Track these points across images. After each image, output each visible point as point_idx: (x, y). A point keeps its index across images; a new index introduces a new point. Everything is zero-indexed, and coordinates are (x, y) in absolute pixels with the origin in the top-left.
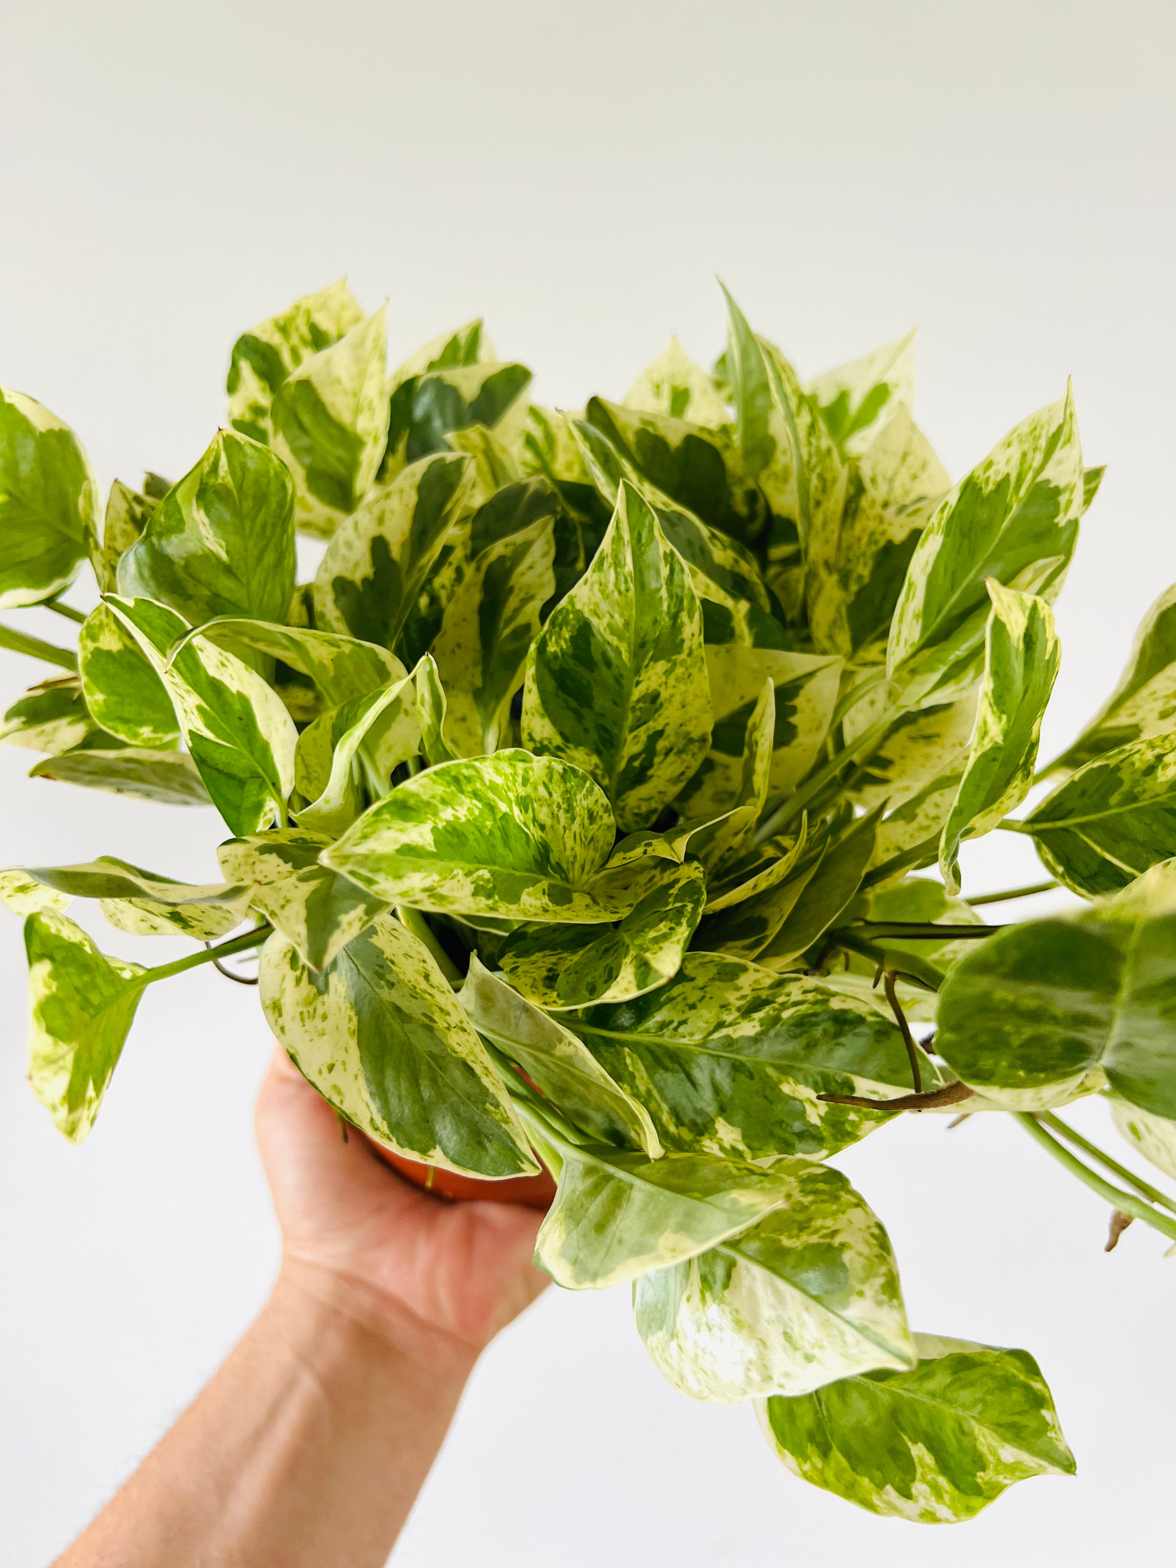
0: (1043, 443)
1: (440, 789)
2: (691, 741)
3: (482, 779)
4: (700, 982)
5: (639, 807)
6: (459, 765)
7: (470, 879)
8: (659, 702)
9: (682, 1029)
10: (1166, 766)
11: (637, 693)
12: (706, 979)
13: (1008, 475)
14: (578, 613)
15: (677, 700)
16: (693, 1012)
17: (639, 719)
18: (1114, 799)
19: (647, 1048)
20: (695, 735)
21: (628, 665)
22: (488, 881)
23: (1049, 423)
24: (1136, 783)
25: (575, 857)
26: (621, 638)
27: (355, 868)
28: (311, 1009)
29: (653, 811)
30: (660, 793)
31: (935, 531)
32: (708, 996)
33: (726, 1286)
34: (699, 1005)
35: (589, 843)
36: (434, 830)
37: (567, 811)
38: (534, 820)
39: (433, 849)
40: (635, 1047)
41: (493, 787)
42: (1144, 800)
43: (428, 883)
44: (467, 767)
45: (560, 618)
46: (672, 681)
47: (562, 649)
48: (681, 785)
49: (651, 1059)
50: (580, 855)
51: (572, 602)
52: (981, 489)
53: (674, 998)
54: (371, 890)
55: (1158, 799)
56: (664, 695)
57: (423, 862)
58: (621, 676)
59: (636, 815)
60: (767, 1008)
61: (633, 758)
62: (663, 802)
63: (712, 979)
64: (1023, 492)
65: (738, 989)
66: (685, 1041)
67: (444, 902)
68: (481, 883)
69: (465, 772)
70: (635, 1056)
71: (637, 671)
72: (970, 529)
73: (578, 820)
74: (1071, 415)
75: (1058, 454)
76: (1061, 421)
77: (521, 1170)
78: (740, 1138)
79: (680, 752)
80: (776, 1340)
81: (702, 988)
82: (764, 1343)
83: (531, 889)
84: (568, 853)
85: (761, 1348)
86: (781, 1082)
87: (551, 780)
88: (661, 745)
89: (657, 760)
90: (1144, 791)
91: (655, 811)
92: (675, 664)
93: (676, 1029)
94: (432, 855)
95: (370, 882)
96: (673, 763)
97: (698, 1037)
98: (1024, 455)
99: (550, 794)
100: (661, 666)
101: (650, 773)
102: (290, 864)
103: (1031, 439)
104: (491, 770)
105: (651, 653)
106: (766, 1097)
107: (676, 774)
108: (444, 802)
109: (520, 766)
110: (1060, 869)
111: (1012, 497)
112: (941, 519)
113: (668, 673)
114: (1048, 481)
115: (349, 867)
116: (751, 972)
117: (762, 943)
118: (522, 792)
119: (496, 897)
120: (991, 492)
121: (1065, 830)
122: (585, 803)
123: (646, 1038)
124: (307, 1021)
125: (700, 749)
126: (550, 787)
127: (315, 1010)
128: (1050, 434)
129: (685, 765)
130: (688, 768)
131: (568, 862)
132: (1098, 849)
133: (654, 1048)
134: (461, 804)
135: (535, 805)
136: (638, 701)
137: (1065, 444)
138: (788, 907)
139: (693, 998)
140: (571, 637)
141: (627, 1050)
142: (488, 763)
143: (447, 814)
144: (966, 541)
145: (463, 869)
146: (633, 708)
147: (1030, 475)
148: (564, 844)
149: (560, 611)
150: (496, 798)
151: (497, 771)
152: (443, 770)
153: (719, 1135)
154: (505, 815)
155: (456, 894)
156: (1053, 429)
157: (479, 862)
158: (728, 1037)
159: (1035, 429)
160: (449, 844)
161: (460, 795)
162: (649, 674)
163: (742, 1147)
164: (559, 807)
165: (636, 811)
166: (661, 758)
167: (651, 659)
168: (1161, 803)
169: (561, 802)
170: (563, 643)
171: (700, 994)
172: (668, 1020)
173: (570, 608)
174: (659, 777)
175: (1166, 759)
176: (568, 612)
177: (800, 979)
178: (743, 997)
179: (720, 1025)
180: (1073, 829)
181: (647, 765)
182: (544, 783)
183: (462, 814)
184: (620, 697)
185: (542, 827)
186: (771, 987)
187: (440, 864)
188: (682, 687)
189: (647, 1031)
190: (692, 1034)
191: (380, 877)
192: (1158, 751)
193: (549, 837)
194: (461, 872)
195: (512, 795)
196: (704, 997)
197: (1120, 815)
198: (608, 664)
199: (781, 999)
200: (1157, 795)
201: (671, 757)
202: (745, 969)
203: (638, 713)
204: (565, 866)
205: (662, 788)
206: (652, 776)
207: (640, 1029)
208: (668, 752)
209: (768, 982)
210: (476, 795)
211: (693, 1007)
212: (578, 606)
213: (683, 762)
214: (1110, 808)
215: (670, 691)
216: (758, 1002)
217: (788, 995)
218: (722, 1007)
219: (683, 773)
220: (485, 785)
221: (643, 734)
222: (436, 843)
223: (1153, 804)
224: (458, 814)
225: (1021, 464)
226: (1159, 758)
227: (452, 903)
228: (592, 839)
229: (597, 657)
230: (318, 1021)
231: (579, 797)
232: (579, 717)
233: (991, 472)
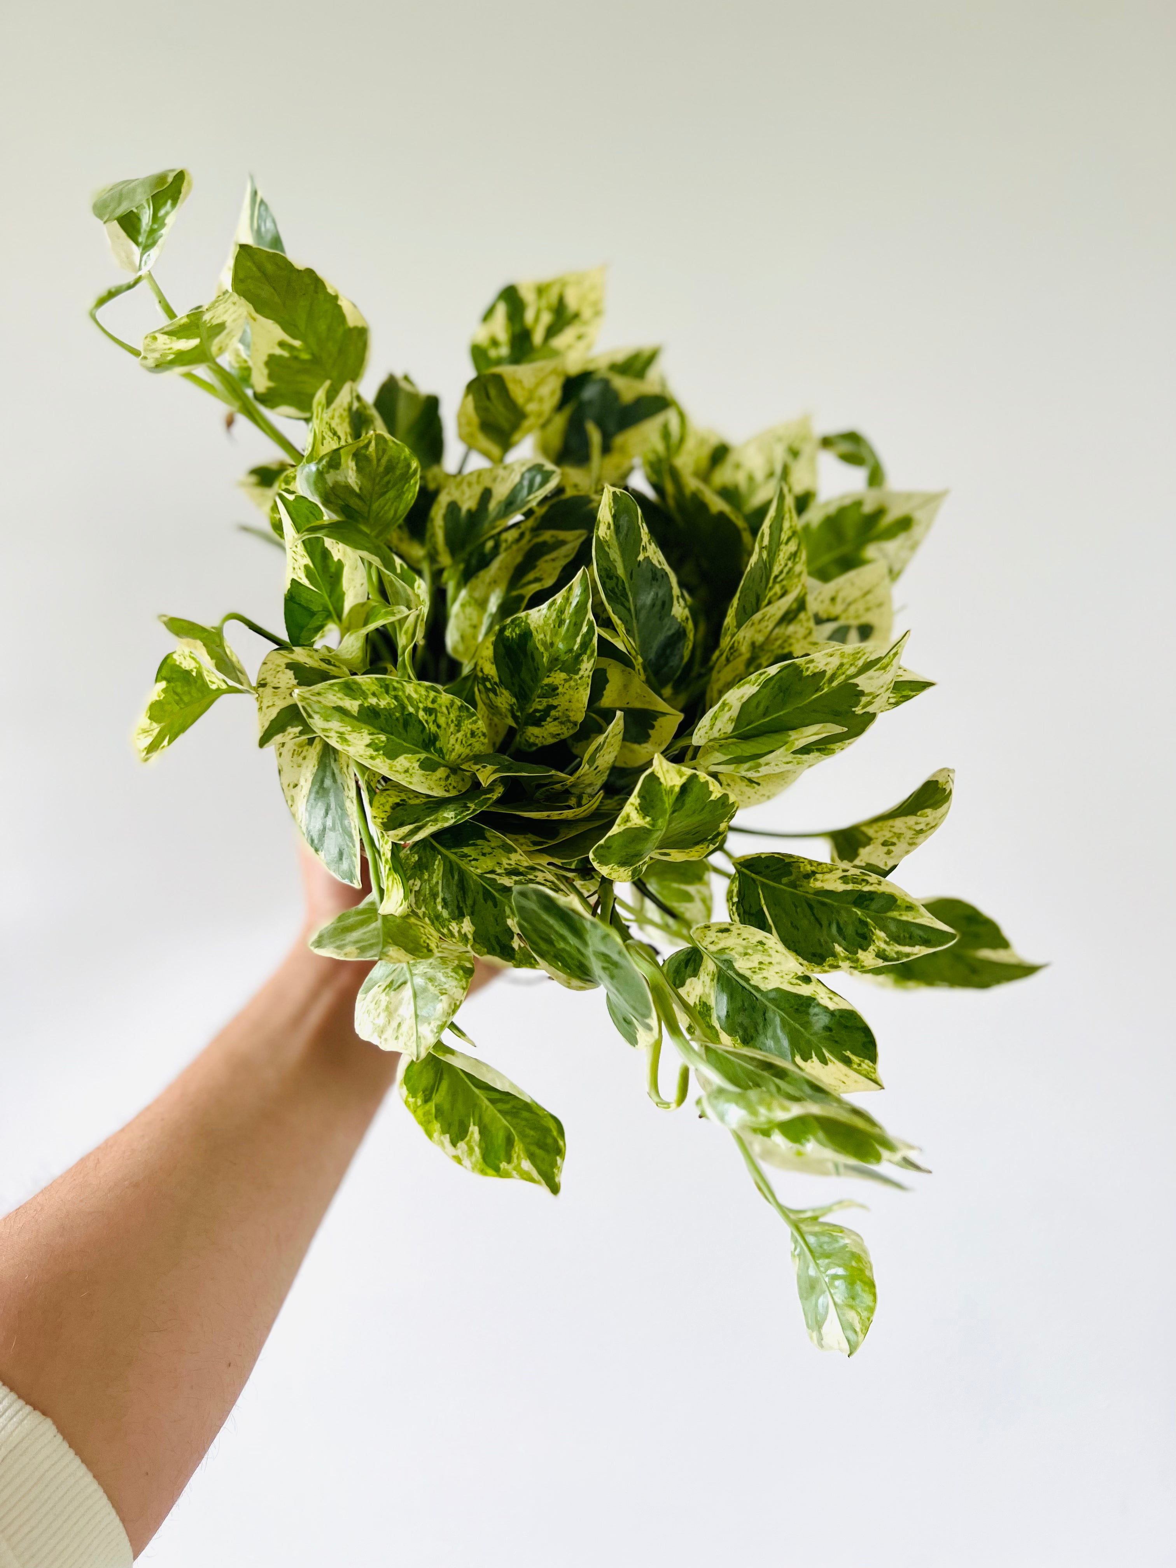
0: (860, 663)
1: (374, 688)
2: (569, 721)
3: (404, 692)
4: (493, 845)
5: (530, 738)
6: (393, 680)
7: (371, 737)
8: (556, 692)
9: (473, 863)
10: (816, 880)
11: (546, 681)
12: (496, 845)
13: (825, 672)
14: (528, 625)
15: (567, 697)
16: (483, 857)
17: (544, 694)
18: (785, 880)
19: (450, 862)
20: (572, 719)
21: (546, 664)
22: (383, 742)
23: (871, 653)
24: (798, 879)
25: (454, 749)
26: (546, 649)
27: (306, 706)
28: (300, 750)
29: (534, 744)
30: (543, 737)
31: (752, 683)
32: (494, 853)
33: (395, 990)
34: (488, 855)
35: (468, 746)
36: (361, 706)
37: (456, 726)
38: (435, 721)
39: (356, 715)
40: (445, 857)
41: (409, 697)
42: (800, 891)
43: (342, 730)
44: (398, 682)
45: (518, 622)
46: (567, 685)
47: (512, 637)
48: (555, 740)
49: (449, 868)
50: (458, 750)
51: (527, 616)
52: (802, 671)
53: (477, 845)
54: (309, 721)
55: (806, 895)
56: (560, 690)
57: (346, 719)
58: (539, 669)
59: (526, 741)
60: (521, 877)
61: (536, 711)
62: (542, 743)
63: (499, 847)
64: (835, 684)
65: (510, 859)
66: (472, 869)
67: (345, 743)
68: (377, 741)
69: (395, 684)
70: (442, 862)
71: (550, 671)
72: (787, 689)
73: (462, 733)
74: (896, 654)
75: (871, 673)
76: (883, 655)
77: (352, 882)
78: (472, 932)
79: (562, 723)
80: (394, 1024)
81: (492, 848)
82: (389, 1023)
83: (410, 755)
84: (450, 746)
85: (387, 1023)
86: (509, 917)
87: (452, 706)
88: (553, 713)
89: (548, 719)
90: (801, 886)
91: (536, 745)
92: (571, 678)
93: (470, 861)
94: (353, 717)
95: (310, 716)
96: (556, 726)
97: (479, 871)
98: (842, 665)
99: (449, 713)
100: (563, 675)
101: (543, 723)
102: (297, 681)
103: (851, 657)
104: (412, 689)
105: (559, 666)
106: (497, 921)
107: (555, 733)
108: (374, 694)
109: (432, 694)
110: (735, 899)
111: (824, 684)
112: (759, 679)
113: (566, 681)
114: (857, 685)
115: (304, 704)
116: (518, 854)
117: (542, 845)
118: (430, 705)
119: (381, 752)
120: (808, 676)
121: (754, 880)
122: (470, 726)
123: (453, 857)
124: (295, 756)
125: (572, 728)
126: (450, 710)
127: (302, 752)
128: (869, 660)
129: (562, 731)
130: (563, 734)
131: (448, 750)
132: (763, 902)
133: (454, 864)
134: (384, 699)
135: (439, 714)
136: (546, 685)
137: (879, 669)
138: (573, 834)
139: (487, 850)
140: (519, 634)
141: (440, 857)
142: (412, 685)
143: (373, 701)
144: (781, 694)
145: (369, 730)
146: (542, 687)
147: (843, 677)
148: (449, 740)
149: (519, 618)
150: (408, 703)
151: (416, 691)
152: (382, 678)
153: (462, 925)
154: (410, 714)
155: (355, 741)
156: (873, 657)
157: (382, 730)
158: (495, 880)
159: (858, 653)
160: (367, 715)
161: (385, 695)
162: (555, 675)
163: (470, 936)
164: (452, 721)
165: (527, 738)
166: (551, 720)
167: (559, 669)
168: (807, 898)
169: (454, 719)
170: (514, 634)
171: (490, 850)
172: (469, 854)
173: (524, 619)
174: (546, 729)
175: (818, 876)
176: (522, 621)
177: (544, 872)
178: (510, 865)
179: (493, 872)
180: (758, 882)
181: (543, 719)
182: (447, 707)
183: (383, 704)
184: (536, 679)
185: (439, 726)
186: (526, 867)
187: (356, 722)
188: (572, 693)
189: (455, 853)
190: (477, 868)
191: (316, 716)
192: (813, 868)
193: (440, 733)
194: (366, 731)
195: (421, 705)
196: (491, 853)
197: (785, 891)
198: (533, 659)
199: (531, 877)
200: (807, 892)
201: (556, 723)
202: (516, 851)
203: (545, 691)
204: (445, 751)
205: (545, 735)
206: (543, 726)
207: (452, 851)
208: (555, 719)
209: (526, 864)
210: (396, 698)
211: (484, 855)
212: (529, 621)
213: (561, 729)
214: (781, 883)
215: (564, 690)
216: (517, 871)
217: (536, 877)
218: (498, 863)
219: (559, 735)
220: (405, 695)
221: (545, 702)
222: (359, 712)
223: (803, 896)
224: (380, 703)
225: (838, 669)
226: (814, 873)
227: (349, 745)
228: (470, 745)
229: (529, 653)
230: (300, 758)
231: (466, 722)
232: (512, 676)
233: (811, 666)
